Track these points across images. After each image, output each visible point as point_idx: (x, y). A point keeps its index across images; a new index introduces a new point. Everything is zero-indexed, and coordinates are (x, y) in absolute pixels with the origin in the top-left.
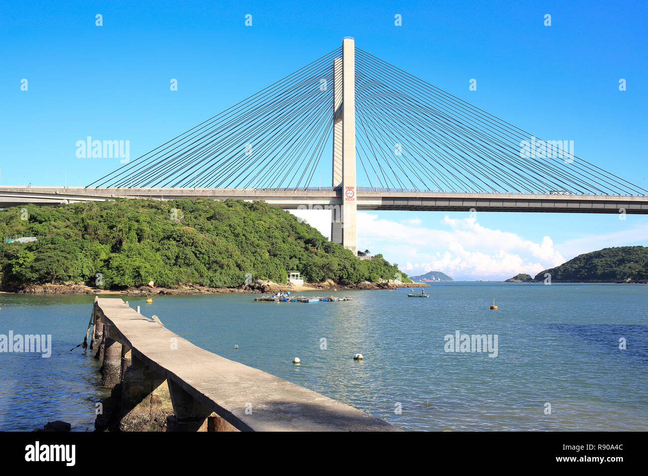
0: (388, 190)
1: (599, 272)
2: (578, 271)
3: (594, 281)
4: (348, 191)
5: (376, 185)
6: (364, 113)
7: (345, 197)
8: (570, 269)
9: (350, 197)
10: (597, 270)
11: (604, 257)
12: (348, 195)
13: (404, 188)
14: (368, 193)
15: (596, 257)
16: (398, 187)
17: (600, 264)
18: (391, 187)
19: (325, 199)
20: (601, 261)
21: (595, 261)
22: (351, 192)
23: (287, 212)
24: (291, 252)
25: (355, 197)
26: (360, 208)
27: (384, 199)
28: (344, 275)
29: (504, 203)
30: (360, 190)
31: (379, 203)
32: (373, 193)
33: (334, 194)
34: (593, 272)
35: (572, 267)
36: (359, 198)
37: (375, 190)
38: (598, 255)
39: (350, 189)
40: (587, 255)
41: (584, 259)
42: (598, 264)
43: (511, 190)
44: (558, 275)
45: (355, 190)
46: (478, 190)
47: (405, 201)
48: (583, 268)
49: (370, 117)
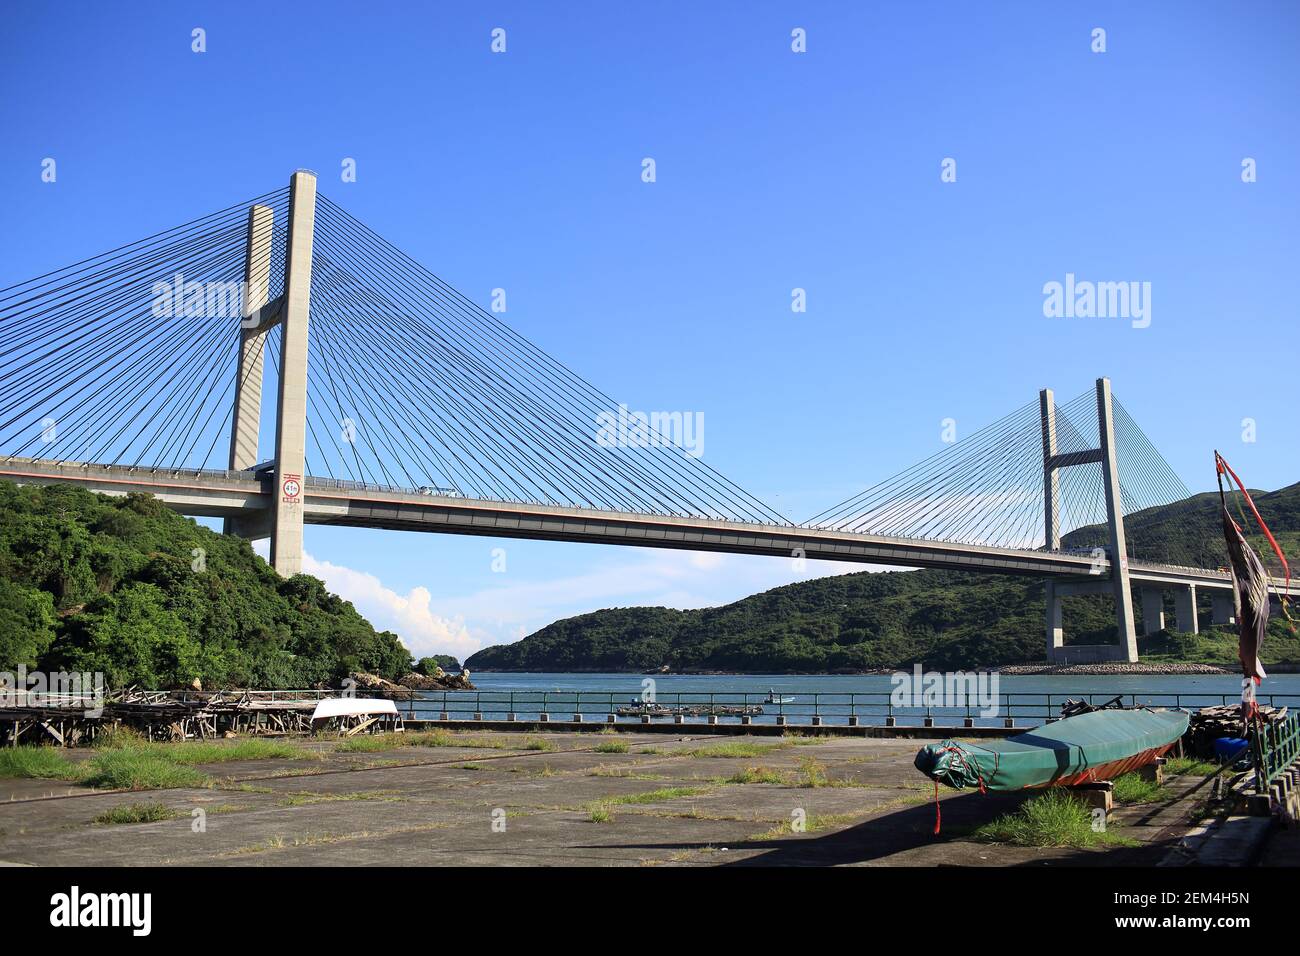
0: (364, 487)
1: (596, 653)
2: (556, 651)
3: (588, 669)
4: (289, 484)
5: (342, 475)
6: (335, 330)
7: (282, 495)
8: (542, 648)
9: (291, 496)
10: (591, 650)
11: (601, 625)
12: (288, 492)
13: (392, 484)
14: (324, 490)
15: (587, 626)
16: (382, 481)
17: (595, 637)
18: (368, 480)
19: (236, 496)
20: (598, 633)
21: (587, 632)
22: (294, 484)
23: (193, 521)
24: (276, 610)
25: (301, 497)
26: (309, 519)
27: (353, 503)
28: (375, 661)
29: (566, 525)
30: (310, 482)
31: (343, 510)
32: (335, 491)
33: (256, 488)
34: (584, 654)
35: (545, 644)
36: (309, 499)
37: (338, 485)
38: (589, 621)
39: (292, 478)
40: (570, 621)
41: (566, 628)
42: (593, 638)
43: (579, 501)
44: (519, 658)
45: (302, 483)
46: (524, 498)
47: (392, 512)
48: (566, 645)
49: (347, 340)
